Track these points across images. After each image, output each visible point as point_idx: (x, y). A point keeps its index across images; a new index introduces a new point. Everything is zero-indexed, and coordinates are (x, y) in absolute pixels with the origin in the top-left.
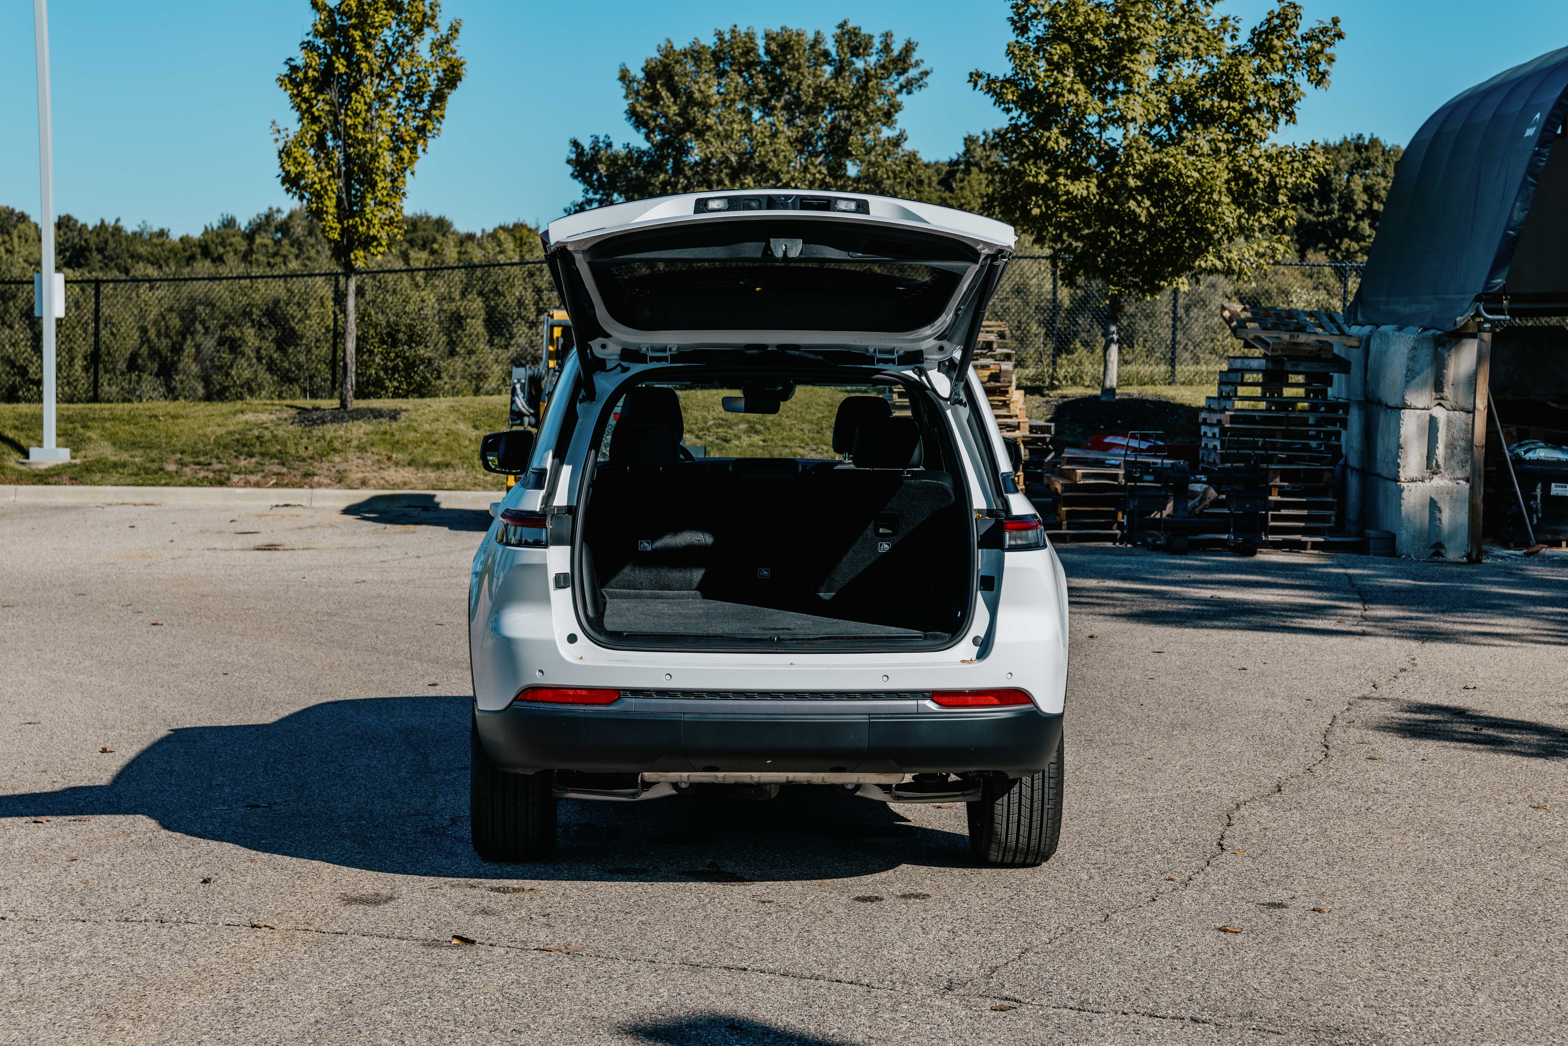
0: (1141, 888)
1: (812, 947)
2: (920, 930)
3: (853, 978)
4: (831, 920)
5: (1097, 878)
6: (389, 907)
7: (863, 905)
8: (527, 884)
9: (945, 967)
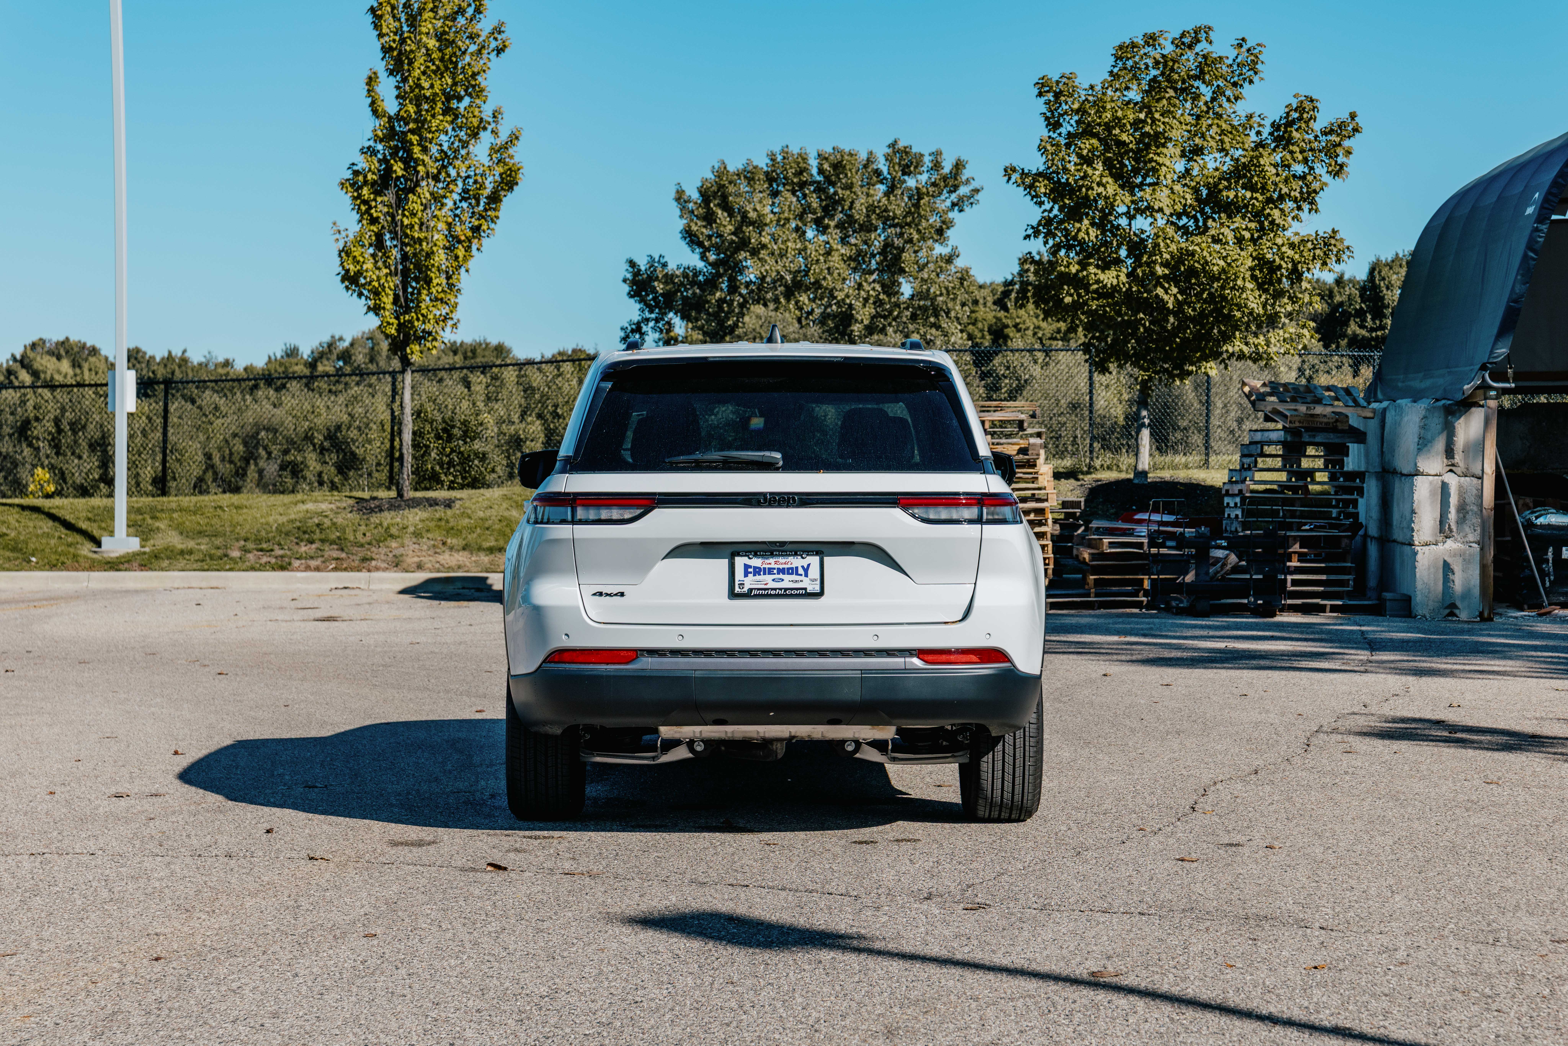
0: (1114, 835)
1: (808, 872)
2: (908, 862)
3: (844, 891)
4: (828, 855)
5: (1075, 829)
6: (432, 848)
7: (858, 846)
8: (556, 834)
9: (926, 885)
